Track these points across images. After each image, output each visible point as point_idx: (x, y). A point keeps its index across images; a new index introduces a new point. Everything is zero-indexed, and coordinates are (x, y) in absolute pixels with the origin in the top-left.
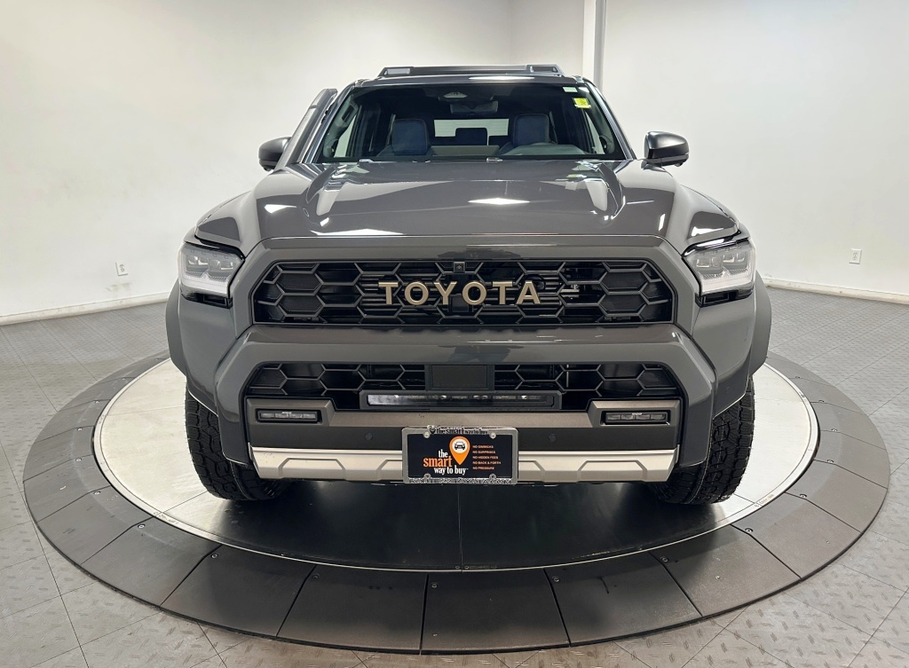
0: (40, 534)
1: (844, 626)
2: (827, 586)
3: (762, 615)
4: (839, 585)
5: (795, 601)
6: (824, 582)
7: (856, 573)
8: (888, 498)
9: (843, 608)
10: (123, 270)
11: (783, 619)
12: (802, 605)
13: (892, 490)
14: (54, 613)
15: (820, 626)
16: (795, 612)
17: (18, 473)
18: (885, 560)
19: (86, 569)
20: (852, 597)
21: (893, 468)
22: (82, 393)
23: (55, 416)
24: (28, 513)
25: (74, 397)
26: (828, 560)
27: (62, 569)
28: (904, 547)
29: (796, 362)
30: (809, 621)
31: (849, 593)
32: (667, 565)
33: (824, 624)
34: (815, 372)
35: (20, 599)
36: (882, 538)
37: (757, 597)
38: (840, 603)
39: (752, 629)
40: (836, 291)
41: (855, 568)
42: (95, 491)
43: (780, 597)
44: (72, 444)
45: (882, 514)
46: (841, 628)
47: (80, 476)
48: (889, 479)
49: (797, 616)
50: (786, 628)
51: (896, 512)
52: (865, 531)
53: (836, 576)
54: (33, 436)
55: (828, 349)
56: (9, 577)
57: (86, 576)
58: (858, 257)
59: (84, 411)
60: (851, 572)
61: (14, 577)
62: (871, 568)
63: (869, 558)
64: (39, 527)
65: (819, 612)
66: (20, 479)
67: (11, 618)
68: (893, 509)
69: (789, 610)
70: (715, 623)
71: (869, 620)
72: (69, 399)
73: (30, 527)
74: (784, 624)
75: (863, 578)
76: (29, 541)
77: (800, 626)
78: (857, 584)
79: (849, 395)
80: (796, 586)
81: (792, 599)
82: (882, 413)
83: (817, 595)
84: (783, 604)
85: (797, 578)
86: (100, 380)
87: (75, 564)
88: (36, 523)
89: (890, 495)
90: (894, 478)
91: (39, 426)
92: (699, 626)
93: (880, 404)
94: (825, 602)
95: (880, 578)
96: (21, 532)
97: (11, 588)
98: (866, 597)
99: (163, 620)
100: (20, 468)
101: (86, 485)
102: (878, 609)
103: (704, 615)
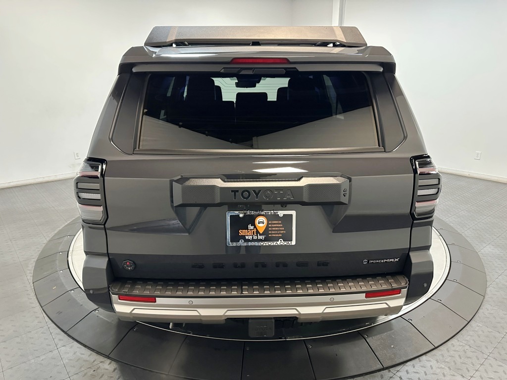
0: (44, 313)
1: (456, 374)
2: (448, 351)
3: (414, 367)
4: (455, 351)
5: (432, 360)
6: (447, 349)
7: (464, 345)
8: (484, 302)
9: (456, 364)
10: (78, 156)
11: (425, 369)
12: (435, 362)
13: (486, 297)
14: (55, 358)
15: (444, 374)
16: (431, 366)
17: (30, 277)
18: (479, 337)
19: (70, 334)
20: (461, 358)
21: (488, 284)
22: (60, 230)
23: (47, 244)
24: (37, 301)
25: (56, 232)
26: (450, 337)
27: (57, 334)
28: (490, 330)
29: (441, 218)
30: (438, 371)
31: (459, 356)
32: (367, 339)
33: (445, 373)
34: (452, 225)
35: (37, 350)
36: (479, 324)
37: (412, 357)
38: (454, 361)
39: (408, 375)
40: (466, 174)
41: (464, 342)
42: (71, 290)
43: (424, 357)
44: (57, 262)
45: (480, 311)
46: (454, 375)
47: (63, 281)
48: (486, 291)
49: (432, 368)
50: (426, 374)
51: (488, 310)
52: (470, 321)
53: (454, 346)
54: (36, 256)
55: (460, 210)
56: (30, 338)
57: (69, 338)
58: (479, 155)
59: (61, 243)
60: (461, 344)
61: (33, 338)
62: (472, 342)
63: (471, 336)
64: (43, 310)
65: (443, 366)
66: (31, 281)
67: (33, 361)
68: (486, 308)
69: (428, 364)
70: (390, 371)
71: (468, 371)
72: (53, 234)
73: (38, 309)
74: (425, 372)
75: (467, 347)
76: (38, 317)
77: (433, 374)
78: (464, 350)
79: (468, 239)
80: (432, 351)
81: (430, 359)
82: (486, 250)
83: (443, 356)
84: (426, 361)
85: (434, 347)
86: (68, 222)
87: (63, 331)
88: (42, 307)
89: (485, 300)
90: (488, 290)
91: (38, 249)
92: (382, 372)
93: (485, 245)
94: (447, 360)
95: (476, 348)
96: (34, 312)
97: (32, 344)
98: (468, 358)
99: (110, 363)
100: (30, 275)
101: (66, 286)
102: (473, 365)
103: (385, 367)
